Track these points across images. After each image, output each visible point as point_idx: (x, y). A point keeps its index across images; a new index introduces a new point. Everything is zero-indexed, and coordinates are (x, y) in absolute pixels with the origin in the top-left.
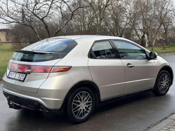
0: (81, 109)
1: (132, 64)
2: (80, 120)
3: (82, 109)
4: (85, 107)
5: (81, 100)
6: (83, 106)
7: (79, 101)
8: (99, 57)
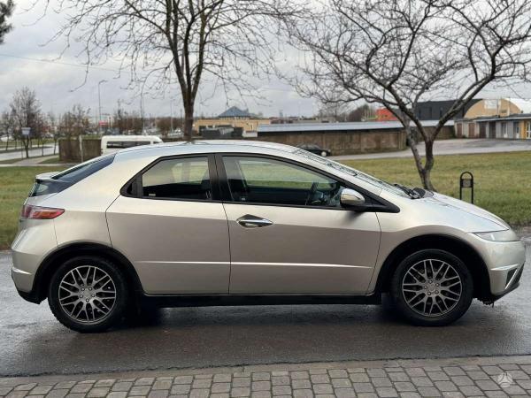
0: (81, 303)
3: (85, 303)
4: (93, 299)
5: (80, 283)
6: (87, 297)
7: (76, 285)
8: (154, 195)
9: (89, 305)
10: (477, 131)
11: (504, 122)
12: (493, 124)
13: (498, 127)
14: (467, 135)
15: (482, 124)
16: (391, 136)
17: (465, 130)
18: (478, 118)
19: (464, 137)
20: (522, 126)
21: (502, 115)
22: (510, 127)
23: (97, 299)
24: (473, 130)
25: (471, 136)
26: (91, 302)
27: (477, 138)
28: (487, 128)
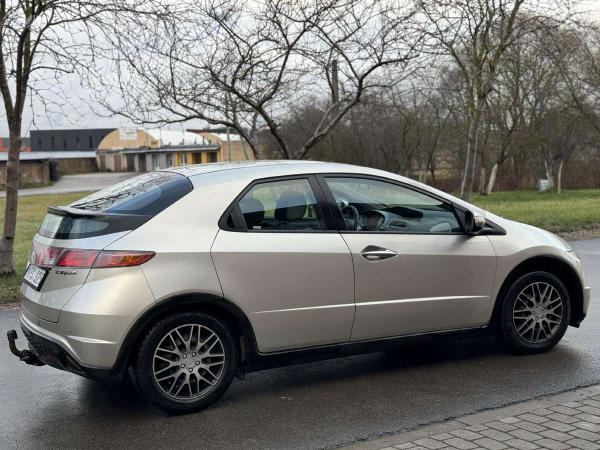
0: (183, 375)
1: (384, 249)
2: (180, 404)
3: (188, 374)
4: (198, 367)
5: (182, 347)
6: (190, 365)
7: (176, 351)
8: (259, 227)
9: (193, 376)
10: (124, 163)
11: (155, 154)
12: (142, 157)
13: (149, 159)
14: (113, 168)
15: (130, 157)
16: (34, 169)
17: (110, 162)
18: (125, 150)
19: (109, 171)
20: (175, 158)
21: (152, 147)
22: (162, 159)
23: (203, 366)
24: (120, 163)
25: (118, 170)
26: (195, 371)
27: (124, 171)
28: (136, 161)
